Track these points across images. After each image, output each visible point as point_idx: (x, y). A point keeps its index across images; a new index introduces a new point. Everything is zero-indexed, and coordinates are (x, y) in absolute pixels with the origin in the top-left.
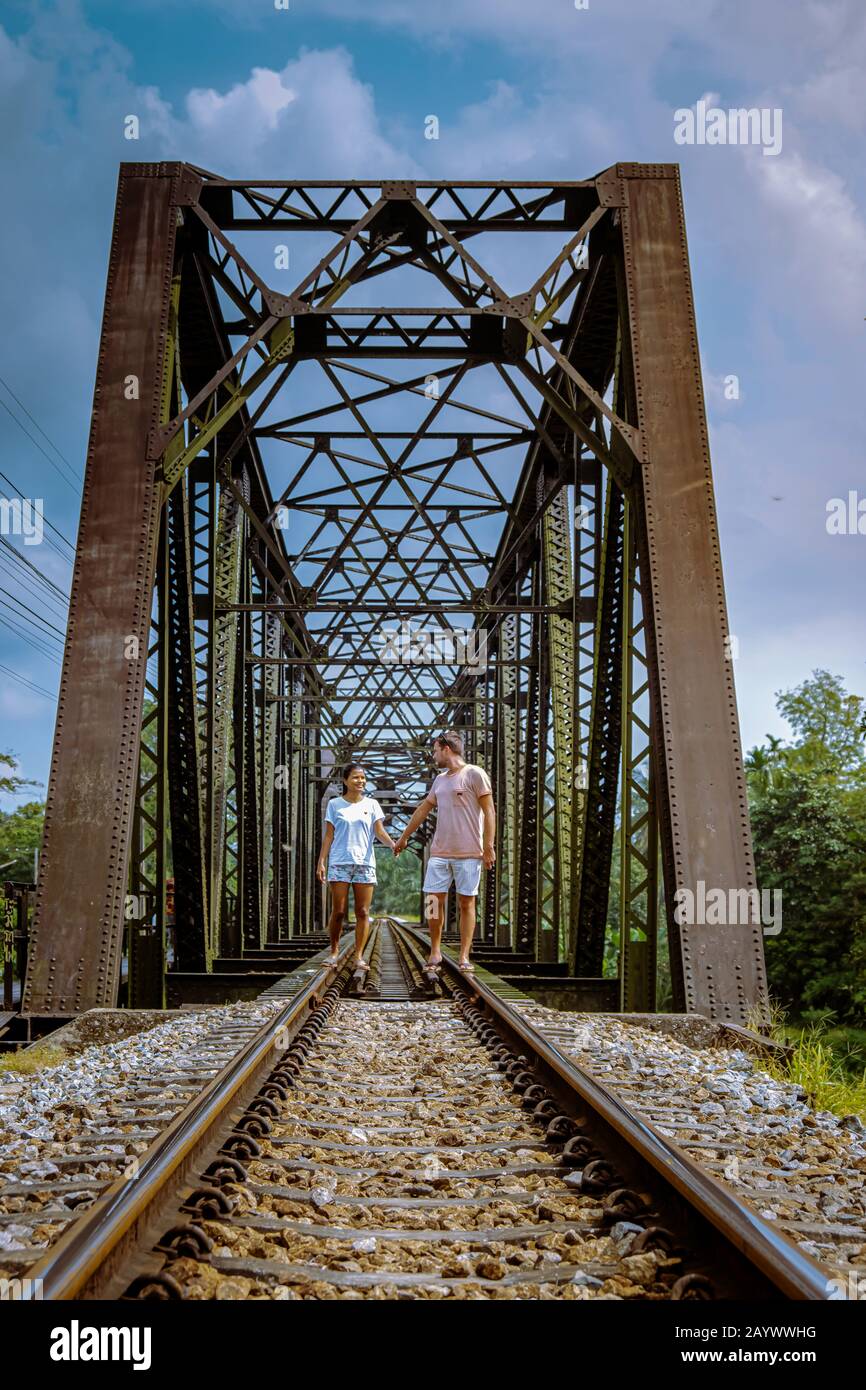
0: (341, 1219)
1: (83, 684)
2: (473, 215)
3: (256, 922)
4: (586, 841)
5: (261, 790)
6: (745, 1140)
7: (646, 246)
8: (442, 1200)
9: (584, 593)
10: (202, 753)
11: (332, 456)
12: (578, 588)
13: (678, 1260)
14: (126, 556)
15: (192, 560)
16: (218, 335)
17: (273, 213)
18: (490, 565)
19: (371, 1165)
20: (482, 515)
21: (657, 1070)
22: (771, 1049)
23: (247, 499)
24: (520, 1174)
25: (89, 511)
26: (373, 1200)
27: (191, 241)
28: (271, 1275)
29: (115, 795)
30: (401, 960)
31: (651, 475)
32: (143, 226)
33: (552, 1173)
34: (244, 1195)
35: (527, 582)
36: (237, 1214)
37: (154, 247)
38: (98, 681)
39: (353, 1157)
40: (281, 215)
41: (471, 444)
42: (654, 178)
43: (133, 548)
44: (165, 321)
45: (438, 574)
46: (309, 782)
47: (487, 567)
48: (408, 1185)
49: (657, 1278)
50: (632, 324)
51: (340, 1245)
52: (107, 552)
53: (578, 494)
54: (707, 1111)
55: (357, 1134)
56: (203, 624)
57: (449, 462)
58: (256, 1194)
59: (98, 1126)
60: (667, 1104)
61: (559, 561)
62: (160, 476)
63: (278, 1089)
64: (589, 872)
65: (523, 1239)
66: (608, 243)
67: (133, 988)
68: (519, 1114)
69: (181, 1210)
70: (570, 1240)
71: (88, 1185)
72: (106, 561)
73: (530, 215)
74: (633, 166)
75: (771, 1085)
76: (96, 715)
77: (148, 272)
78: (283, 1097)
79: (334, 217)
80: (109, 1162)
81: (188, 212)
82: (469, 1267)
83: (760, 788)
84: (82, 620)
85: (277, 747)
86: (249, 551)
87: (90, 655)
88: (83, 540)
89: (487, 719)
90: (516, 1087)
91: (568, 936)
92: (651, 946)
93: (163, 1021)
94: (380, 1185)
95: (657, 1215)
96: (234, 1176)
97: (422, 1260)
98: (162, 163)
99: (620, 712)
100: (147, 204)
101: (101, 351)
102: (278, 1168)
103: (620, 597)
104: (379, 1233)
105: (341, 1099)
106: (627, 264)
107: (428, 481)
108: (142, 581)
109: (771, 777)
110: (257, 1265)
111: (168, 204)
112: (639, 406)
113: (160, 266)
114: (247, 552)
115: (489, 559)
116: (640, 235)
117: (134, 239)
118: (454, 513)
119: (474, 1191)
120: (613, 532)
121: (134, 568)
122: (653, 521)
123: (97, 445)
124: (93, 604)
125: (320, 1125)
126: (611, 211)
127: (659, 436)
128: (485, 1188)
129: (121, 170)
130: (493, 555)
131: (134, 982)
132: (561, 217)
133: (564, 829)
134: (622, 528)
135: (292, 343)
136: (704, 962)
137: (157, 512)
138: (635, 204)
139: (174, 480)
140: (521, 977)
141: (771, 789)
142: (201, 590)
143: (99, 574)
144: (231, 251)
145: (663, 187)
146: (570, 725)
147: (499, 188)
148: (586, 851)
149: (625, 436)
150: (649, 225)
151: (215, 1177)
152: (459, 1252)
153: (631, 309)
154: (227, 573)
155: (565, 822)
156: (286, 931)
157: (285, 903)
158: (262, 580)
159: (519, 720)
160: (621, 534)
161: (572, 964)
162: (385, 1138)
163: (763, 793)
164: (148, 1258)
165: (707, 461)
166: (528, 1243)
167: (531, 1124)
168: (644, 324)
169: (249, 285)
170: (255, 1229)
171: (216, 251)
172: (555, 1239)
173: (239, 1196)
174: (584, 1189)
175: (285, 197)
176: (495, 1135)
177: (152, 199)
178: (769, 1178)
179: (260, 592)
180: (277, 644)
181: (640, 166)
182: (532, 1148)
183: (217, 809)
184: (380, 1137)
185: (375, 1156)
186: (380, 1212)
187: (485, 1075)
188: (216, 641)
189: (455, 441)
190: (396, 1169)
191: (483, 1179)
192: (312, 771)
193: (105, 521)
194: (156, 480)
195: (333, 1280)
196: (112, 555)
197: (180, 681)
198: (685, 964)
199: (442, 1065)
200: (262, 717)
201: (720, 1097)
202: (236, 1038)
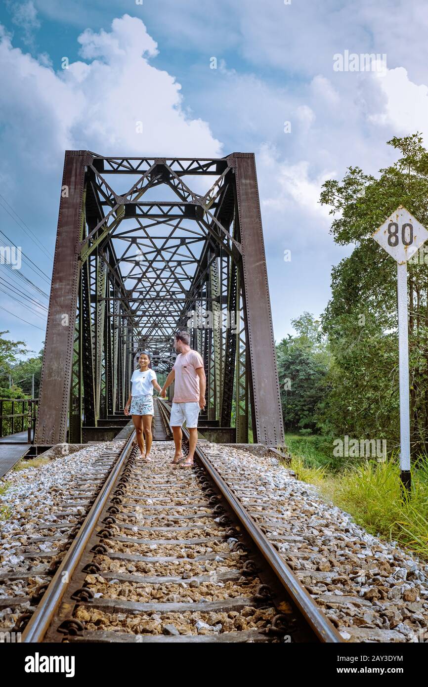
0: (145, 536)
1: (54, 331)
2: (185, 169)
3: (112, 404)
4: (225, 380)
5: (113, 358)
6: (271, 502)
7: (244, 181)
8: (176, 528)
9: (223, 294)
10: (93, 349)
11: (137, 244)
12: (222, 292)
13: (246, 553)
14: (68, 287)
15: (90, 283)
16: (98, 205)
17: (118, 167)
18: (192, 280)
19: (154, 514)
20: (189, 264)
21: (246, 472)
22: (284, 458)
23: (108, 261)
24: (200, 518)
25: (56, 271)
26: (155, 528)
27: (90, 178)
28: (125, 559)
29: (65, 369)
30: (162, 420)
31: (245, 259)
32: (73, 172)
33: (211, 517)
34: (116, 528)
35: (204, 287)
36: (114, 536)
37: (77, 180)
38: (59, 330)
39: (148, 511)
40: (121, 168)
41: (185, 241)
42: (246, 158)
43: (70, 284)
44: (81, 205)
45: (174, 283)
46: (129, 353)
47: (190, 281)
48: (166, 522)
49: (240, 559)
50: (239, 208)
51: (146, 546)
52: (62, 285)
53: (222, 260)
54: (260, 490)
55: (150, 501)
56: (93, 305)
57: (178, 246)
58: (119, 527)
59: (67, 499)
60: (248, 487)
61: (215, 281)
62: (79, 258)
63: (123, 484)
64: (226, 390)
65: (201, 543)
66: (230, 179)
67: (71, 432)
68: (201, 492)
69: (97, 535)
70: (215, 544)
71: (67, 525)
72: (61, 289)
73: (205, 169)
74: (239, 153)
75: (284, 471)
76: (58, 342)
77: (75, 189)
78: (125, 487)
79: (138, 169)
80: (72, 515)
81: (89, 167)
82: (185, 555)
83: (286, 352)
84: (53, 309)
85: (119, 342)
86: (109, 277)
87: (56, 321)
88: (54, 281)
89: (191, 332)
90: (200, 481)
91: (219, 411)
92: (246, 417)
93: (82, 448)
94: (157, 522)
95: (241, 535)
96: (112, 521)
97: (171, 552)
98: (79, 151)
99: (235, 345)
100: (75, 165)
101: (59, 216)
102: (126, 517)
103: (236, 296)
104: (157, 541)
105: (144, 486)
106: (237, 187)
107: (170, 252)
108: (74, 296)
109: (289, 349)
110: (121, 556)
111: (82, 165)
112: (241, 236)
113: (79, 186)
114: (108, 278)
115: (191, 278)
116: (241, 177)
117: (70, 177)
118: (179, 263)
119: (186, 524)
120: (233, 276)
121: (71, 291)
122: (246, 275)
123: (58, 249)
124: (57, 303)
125: (137, 497)
126: (231, 169)
127: (248, 246)
128: (190, 523)
129: (66, 153)
130: (193, 276)
131: (71, 430)
132: (215, 170)
133: (217, 374)
134: (236, 274)
135: (124, 213)
136: (263, 425)
137: (79, 272)
138: (240, 167)
139: (84, 260)
140: (203, 427)
141: (289, 352)
142: (93, 293)
143: (59, 293)
144: (104, 181)
145: (249, 161)
146: (219, 338)
147: (194, 160)
148: (225, 383)
149: (237, 246)
150: (244, 174)
151: (106, 522)
152: (182, 548)
153: (238, 203)
154: (101, 285)
155: (218, 372)
156: (122, 406)
157: (121, 396)
158: (113, 286)
159: (202, 334)
160: (236, 276)
161: (220, 421)
162: (158, 502)
163: (286, 354)
164: (89, 555)
165: (264, 255)
166: (203, 544)
167: (205, 497)
168: (243, 207)
169: (110, 193)
170: (120, 541)
171: (98, 181)
172: (210, 544)
173: (114, 529)
174: (220, 524)
175: (122, 162)
176: (193, 501)
177: (76, 163)
178: (277, 518)
179: (112, 290)
180: (118, 307)
181: (242, 154)
182: (205, 507)
183: (98, 367)
184: (157, 502)
185: (155, 510)
186: (157, 533)
187: (190, 475)
188: (98, 309)
189: (180, 240)
190: (163, 515)
191: (189, 519)
192: (130, 349)
193: (61, 275)
194: (78, 260)
195: (144, 560)
196: (63, 286)
197: (86, 325)
198: (257, 426)
199: (176, 471)
200: (113, 333)
201: (264, 484)
202: (108, 459)
